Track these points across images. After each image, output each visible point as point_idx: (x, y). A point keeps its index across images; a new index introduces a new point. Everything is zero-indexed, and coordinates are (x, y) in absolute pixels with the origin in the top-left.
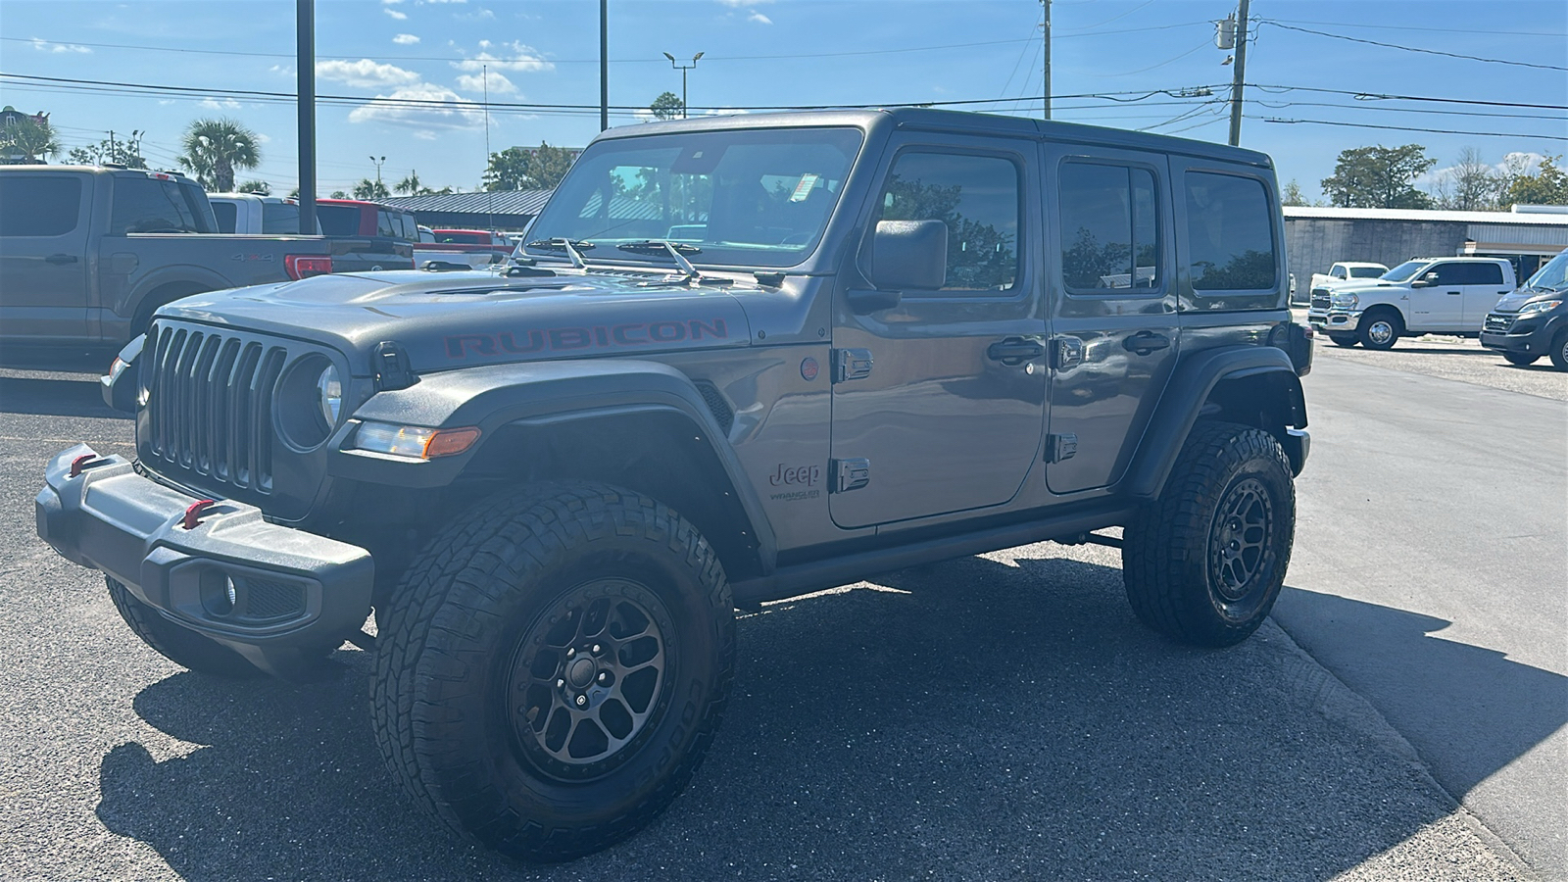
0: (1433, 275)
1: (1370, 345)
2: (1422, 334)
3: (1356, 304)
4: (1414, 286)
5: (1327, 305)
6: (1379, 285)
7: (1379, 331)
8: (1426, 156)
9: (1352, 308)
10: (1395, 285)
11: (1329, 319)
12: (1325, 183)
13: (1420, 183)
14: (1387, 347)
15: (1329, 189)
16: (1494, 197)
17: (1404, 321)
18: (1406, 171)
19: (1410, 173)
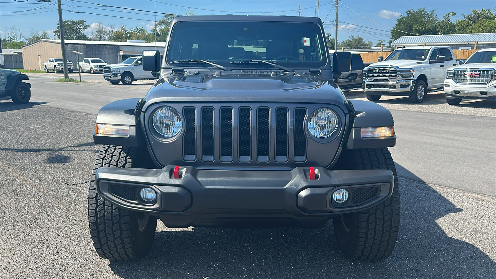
0: (139, 62)
1: (125, 84)
2: (138, 79)
3: (119, 71)
4: (135, 65)
5: (110, 72)
6: (125, 65)
7: (127, 79)
8: (87, 24)
9: (118, 73)
10: (129, 65)
11: (112, 76)
12: (55, 32)
13: (85, 32)
14: (130, 84)
15: (56, 34)
16: (107, 37)
17: (133, 76)
18: (81, 28)
19: (83, 29)
